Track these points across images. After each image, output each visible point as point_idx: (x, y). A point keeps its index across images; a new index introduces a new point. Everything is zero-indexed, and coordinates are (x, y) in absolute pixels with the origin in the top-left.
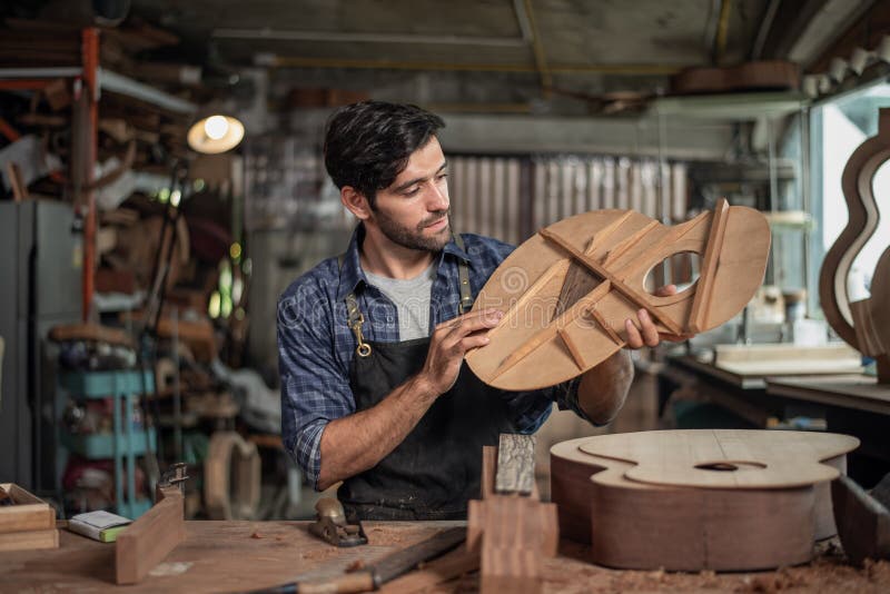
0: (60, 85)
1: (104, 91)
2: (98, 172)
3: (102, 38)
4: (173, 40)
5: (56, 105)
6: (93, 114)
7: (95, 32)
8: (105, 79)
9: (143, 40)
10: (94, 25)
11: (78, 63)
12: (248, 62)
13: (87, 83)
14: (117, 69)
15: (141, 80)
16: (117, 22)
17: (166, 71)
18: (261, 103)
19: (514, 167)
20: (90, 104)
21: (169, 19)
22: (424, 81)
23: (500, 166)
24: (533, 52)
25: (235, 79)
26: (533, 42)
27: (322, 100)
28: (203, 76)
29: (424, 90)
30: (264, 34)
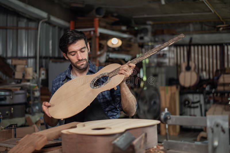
0: (88, 33)
1: (100, 33)
2: (99, 53)
3: (99, 21)
4: (117, 19)
6: (97, 40)
7: (97, 19)
8: (100, 30)
9: (111, 20)
10: (96, 17)
11: (93, 27)
12: (145, 24)
13: (95, 32)
14: (105, 28)
15: (113, 30)
16: (102, 16)
17: (118, 27)
18: (150, 34)
19: (218, 47)
20: (96, 37)
21: (115, 15)
22: (191, 25)
23: (214, 47)
24: (217, 15)
25: (136, 28)
26: (215, 13)
27: (162, 33)
28: (127, 28)
29: (191, 28)
30: (145, 16)
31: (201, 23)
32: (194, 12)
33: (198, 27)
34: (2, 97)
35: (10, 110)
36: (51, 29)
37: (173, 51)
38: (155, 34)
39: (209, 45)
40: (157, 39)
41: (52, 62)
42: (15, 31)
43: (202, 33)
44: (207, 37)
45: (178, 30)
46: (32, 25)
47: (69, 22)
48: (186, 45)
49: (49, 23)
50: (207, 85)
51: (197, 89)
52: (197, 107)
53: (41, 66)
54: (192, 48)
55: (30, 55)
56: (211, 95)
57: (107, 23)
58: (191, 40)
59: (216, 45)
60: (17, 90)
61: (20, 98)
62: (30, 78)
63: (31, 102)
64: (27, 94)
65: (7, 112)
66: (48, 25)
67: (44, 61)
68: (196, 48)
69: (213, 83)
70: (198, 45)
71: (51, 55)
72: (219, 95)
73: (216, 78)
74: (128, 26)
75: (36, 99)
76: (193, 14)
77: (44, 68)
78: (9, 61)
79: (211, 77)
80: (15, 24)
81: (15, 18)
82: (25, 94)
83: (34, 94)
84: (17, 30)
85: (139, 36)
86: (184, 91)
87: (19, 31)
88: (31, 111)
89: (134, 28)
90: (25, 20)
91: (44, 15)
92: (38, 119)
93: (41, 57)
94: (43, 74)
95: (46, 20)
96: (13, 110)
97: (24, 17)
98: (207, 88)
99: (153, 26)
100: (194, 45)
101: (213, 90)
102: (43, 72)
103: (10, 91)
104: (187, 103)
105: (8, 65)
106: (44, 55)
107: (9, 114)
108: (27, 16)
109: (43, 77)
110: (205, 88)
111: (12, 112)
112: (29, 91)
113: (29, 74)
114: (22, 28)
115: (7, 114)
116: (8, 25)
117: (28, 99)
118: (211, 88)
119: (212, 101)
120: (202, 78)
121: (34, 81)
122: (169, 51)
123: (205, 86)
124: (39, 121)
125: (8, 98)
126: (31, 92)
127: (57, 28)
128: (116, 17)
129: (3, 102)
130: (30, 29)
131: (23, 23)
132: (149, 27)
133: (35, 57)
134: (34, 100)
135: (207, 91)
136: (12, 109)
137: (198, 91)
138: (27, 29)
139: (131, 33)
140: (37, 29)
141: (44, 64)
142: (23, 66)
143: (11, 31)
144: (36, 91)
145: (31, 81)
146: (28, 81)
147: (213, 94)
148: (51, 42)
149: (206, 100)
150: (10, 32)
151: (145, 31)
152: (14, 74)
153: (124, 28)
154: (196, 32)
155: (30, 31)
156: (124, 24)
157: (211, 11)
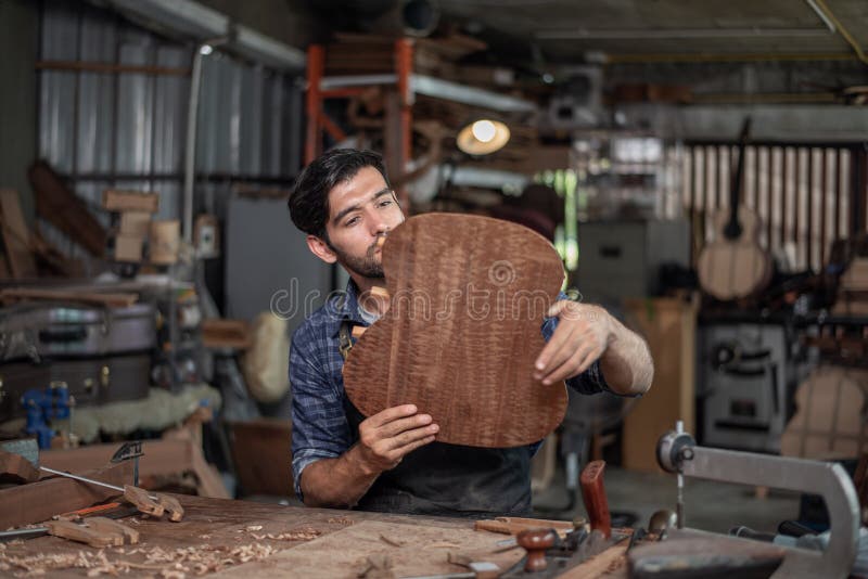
0: (374, 92)
1: (419, 95)
2: (410, 167)
3: (415, 47)
4: (480, 45)
5: (373, 109)
6: (406, 118)
7: (409, 42)
8: (426, 85)
9: (458, 45)
10: (405, 36)
11: (391, 71)
13: (397, 88)
14: (435, 74)
15: (463, 82)
16: (424, 33)
17: (480, 73)
18: (595, 97)
19: (845, 156)
20: (402, 107)
21: (474, 27)
22: (749, 73)
23: (831, 156)
24: (845, 40)
25: (548, 79)
26: (837, 31)
27: (642, 95)
28: (516, 77)
29: (750, 81)
30: (584, 34)
31: (788, 65)
32: (763, 28)
33: (774, 78)
34: (73, 329)
35: (98, 376)
36: (237, 73)
37: (681, 165)
38: (615, 97)
39: (810, 146)
40: (621, 118)
41: (241, 195)
42: (108, 79)
43: (789, 103)
44: (808, 118)
45: (703, 87)
46: (171, 58)
47: (304, 49)
48: (729, 144)
49: (230, 50)
50: (798, 297)
51: (762, 305)
52: (761, 372)
53: (199, 211)
54: (750, 154)
55: (159, 168)
56: (814, 331)
57: (444, 58)
58: (747, 125)
59: (838, 146)
60: (123, 304)
61: (133, 333)
62: (170, 259)
63: (170, 347)
64: (159, 317)
65: (88, 383)
66: (226, 59)
67: (209, 189)
68: (764, 155)
69: (822, 288)
70: (770, 144)
71: (235, 169)
72: (840, 331)
73: (832, 269)
74: (521, 72)
75: (188, 336)
76: (758, 33)
77: (211, 217)
78: (87, 190)
79: (816, 265)
80: (109, 56)
81: (110, 33)
82: (151, 317)
83: (179, 316)
84: (116, 74)
85: (556, 104)
86: (715, 312)
87: (123, 79)
88: (169, 379)
89: (539, 76)
90: (146, 41)
91: (217, 22)
92: (192, 407)
93: (199, 178)
94: (207, 238)
95: (224, 41)
96: (110, 374)
97: (141, 29)
98: (802, 306)
99: (608, 70)
100: (757, 144)
101: (822, 315)
102: (207, 230)
103: (97, 305)
104: (723, 355)
105: (80, 203)
106: (210, 167)
107: (95, 391)
108: (152, 26)
109: (207, 249)
110: (791, 307)
111: (105, 380)
112: (164, 305)
113: (166, 246)
114: (132, 70)
115: (89, 390)
116: (85, 56)
117: (162, 334)
118: (815, 306)
119: (814, 352)
120: (783, 268)
121: (183, 272)
122: (664, 161)
123: (790, 297)
124: (197, 412)
125: (92, 331)
126: (173, 310)
127: (258, 69)
128: (478, 36)
129: (74, 348)
130: (164, 71)
131: (137, 52)
132: (594, 74)
133: (178, 177)
134: (183, 339)
135: (800, 317)
136: (106, 370)
137: (765, 313)
138: (153, 72)
139: (527, 95)
140: (189, 74)
141: (209, 201)
142: (145, 217)
143: (95, 77)
144: (189, 305)
145: (171, 270)
146: (162, 269)
147: (821, 327)
148: (235, 123)
149: (796, 349)
150: (89, 82)
151: (580, 87)
152: (111, 244)
153: (504, 77)
154: (766, 96)
155: (161, 79)
156: (504, 63)
157: (823, 25)
